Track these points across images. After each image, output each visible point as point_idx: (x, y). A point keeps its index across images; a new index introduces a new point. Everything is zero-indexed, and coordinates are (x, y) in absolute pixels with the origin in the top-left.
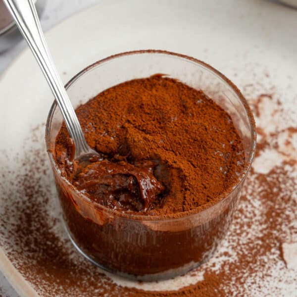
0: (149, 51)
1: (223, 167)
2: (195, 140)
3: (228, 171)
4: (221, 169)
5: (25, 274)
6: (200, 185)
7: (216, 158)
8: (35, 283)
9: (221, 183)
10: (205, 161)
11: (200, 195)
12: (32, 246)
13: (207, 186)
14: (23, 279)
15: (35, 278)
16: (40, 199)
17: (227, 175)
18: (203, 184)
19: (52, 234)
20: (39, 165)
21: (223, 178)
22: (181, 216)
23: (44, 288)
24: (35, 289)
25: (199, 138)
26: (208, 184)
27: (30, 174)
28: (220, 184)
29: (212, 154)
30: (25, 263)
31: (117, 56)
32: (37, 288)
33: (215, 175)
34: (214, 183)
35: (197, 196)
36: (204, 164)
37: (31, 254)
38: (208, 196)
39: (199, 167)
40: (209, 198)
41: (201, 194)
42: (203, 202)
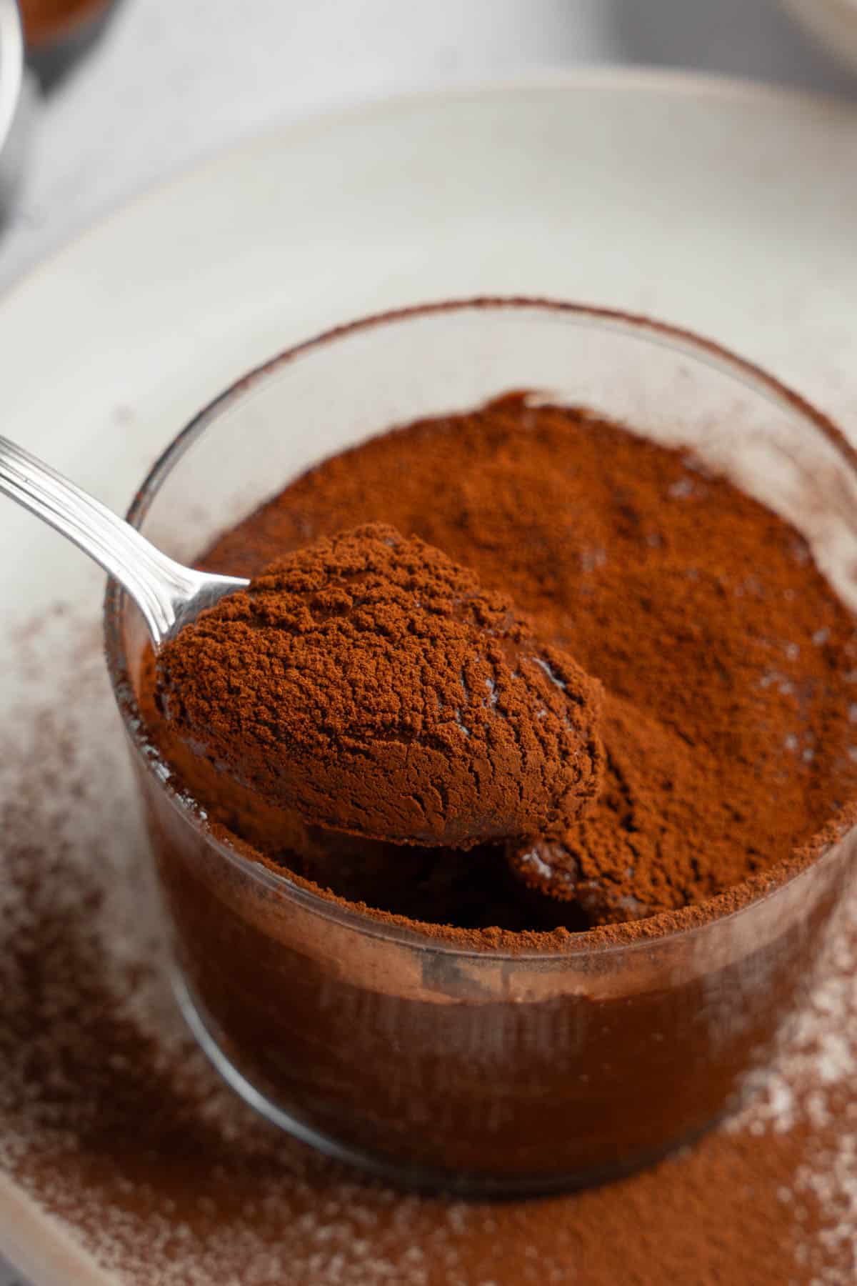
0: (479, 303)
1: (799, 737)
2: (681, 639)
3: (818, 749)
4: (791, 743)
5: (40, 1187)
6: (715, 808)
7: (768, 704)
8: (82, 1223)
9: (798, 795)
10: (725, 719)
11: (717, 849)
12: (56, 1078)
13: (745, 811)
14: (35, 1209)
15: (81, 1203)
16: (70, 896)
17: (814, 766)
18: (727, 807)
19: (130, 1026)
20: (53, 764)
21: (800, 777)
22: (671, 928)
23: (118, 1237)
24: (85, 1245)
25: (696, 630)
26: (747, 803)
27: (23, 802)
28: (792, 803)
29: (753, 689)
30: (33, 1148)
31: (355, 326)
32: (93, 1243)
33: (769, 766)
34: (771, 799)
35: (710, 852)
36: (723, 729)
37: (53, 1111)
38: (751, 851)
39: (706, 742)
40: (754, 858)
41: (722, 845)
42: (734, 872)
